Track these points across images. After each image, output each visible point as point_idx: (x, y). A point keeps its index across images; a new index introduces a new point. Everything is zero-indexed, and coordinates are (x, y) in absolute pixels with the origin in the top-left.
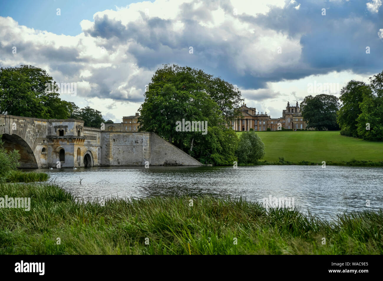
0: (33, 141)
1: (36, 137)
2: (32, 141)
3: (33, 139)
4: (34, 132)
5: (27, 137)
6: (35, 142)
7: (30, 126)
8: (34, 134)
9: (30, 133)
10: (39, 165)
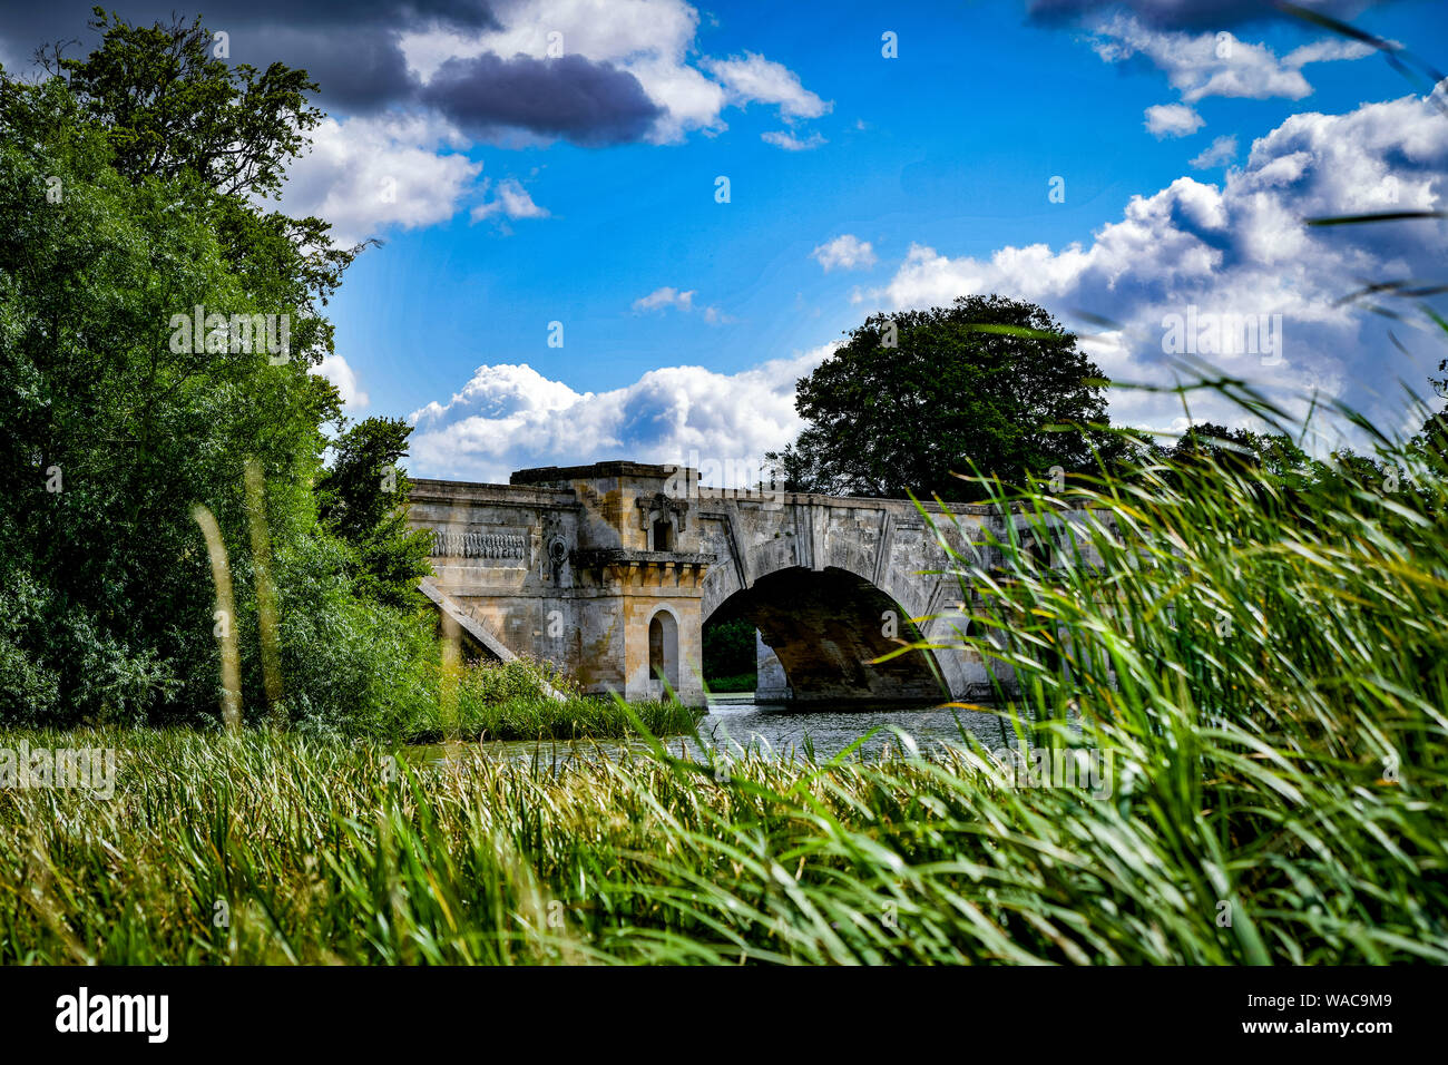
0: (921, 592)
1: (936, 577)
2: (916, 593)
3: (921, 583)
4: (925, 557)
5: (895, 578)
6: (932, 597)
7: (908, 532)
8: (926, 568)
9: (906, 561)
10: (957, 689)
